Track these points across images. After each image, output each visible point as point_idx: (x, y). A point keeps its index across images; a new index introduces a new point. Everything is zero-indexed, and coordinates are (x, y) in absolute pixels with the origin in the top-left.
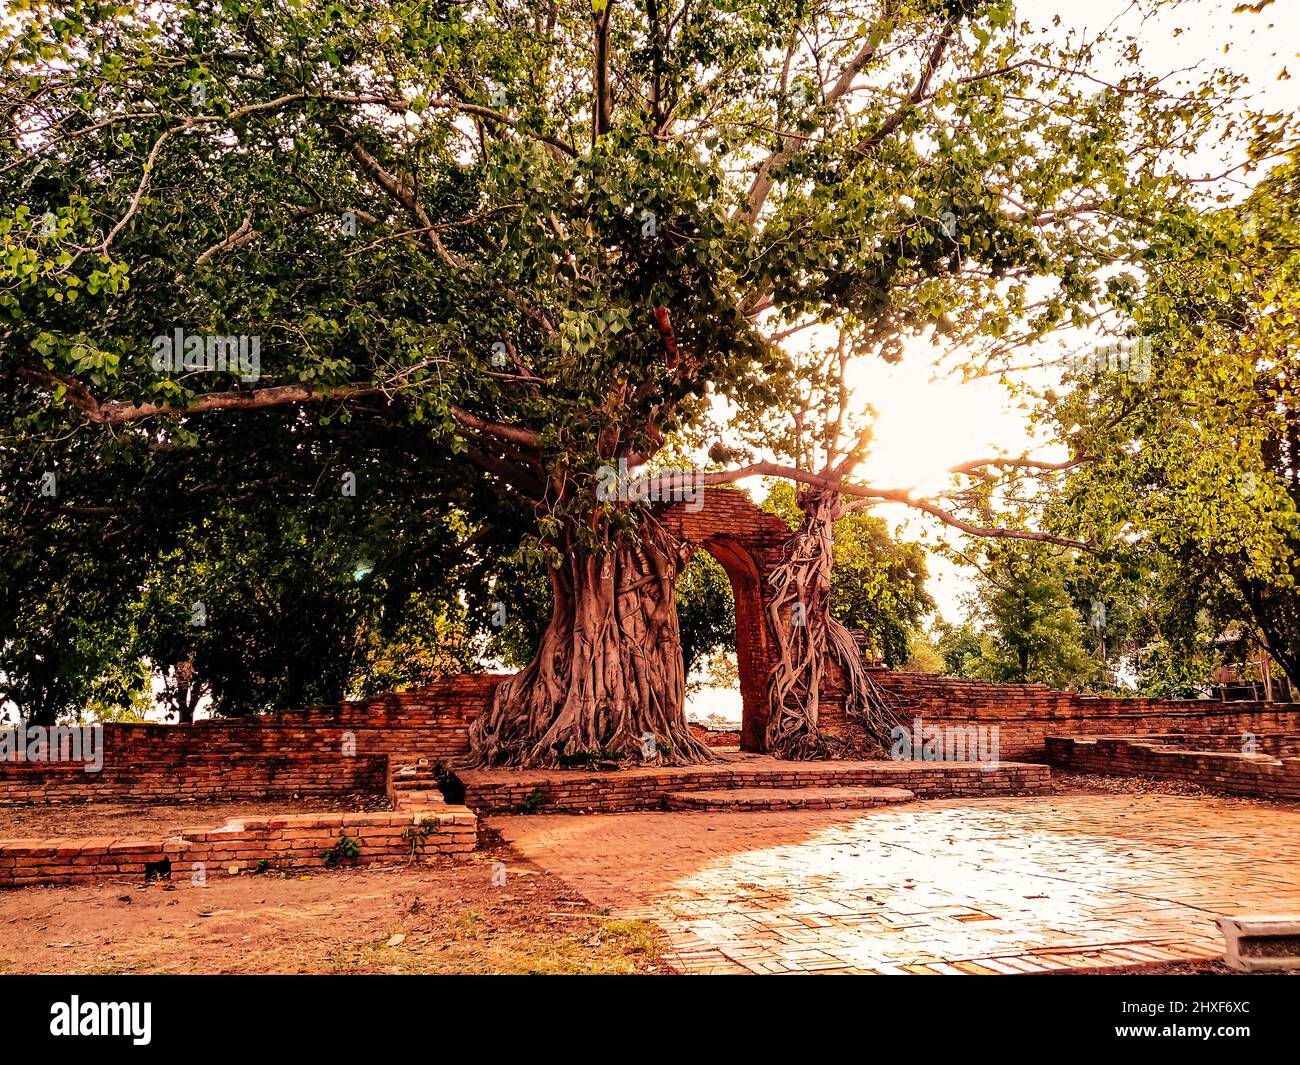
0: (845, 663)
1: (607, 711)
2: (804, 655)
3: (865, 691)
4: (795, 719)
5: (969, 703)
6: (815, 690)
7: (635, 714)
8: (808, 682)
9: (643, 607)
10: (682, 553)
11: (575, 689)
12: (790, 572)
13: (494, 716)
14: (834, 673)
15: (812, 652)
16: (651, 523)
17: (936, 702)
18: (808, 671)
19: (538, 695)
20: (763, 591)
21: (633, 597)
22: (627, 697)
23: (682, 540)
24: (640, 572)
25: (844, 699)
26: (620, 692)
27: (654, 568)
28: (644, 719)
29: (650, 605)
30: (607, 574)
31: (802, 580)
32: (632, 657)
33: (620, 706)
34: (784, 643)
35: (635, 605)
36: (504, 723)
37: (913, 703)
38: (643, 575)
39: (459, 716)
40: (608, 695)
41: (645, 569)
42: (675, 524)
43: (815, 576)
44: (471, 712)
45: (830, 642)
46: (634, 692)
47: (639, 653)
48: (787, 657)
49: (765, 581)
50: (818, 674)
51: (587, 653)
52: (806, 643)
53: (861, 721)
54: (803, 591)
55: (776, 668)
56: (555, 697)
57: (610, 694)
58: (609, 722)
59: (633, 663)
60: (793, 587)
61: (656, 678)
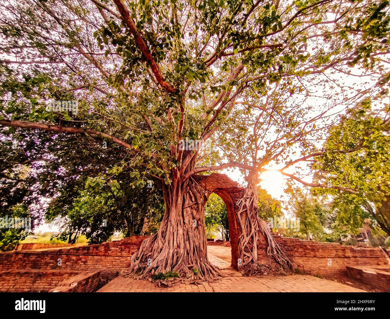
0: (266, 235)
1: (177, 253)
2: (251, 231)
3: (274, 246)
4: (248, 257)
5: (313, 250)
6: (255, 245)
7: (188, 254)
8: (252, 242)
9: (192, 213)
10: (206, 194)
11: (167, 244)
12: (243, 201)
13: (139, 253)
14: (262, 238)
15: (253, 230)
16: (196, 184)
17: (300, 250)
18: (252, 237)
19: (156, 245)
20: (235, 208)
21: (189, 209)
22: (185, 247)
23: (206, 190)
24: (192, 201)
25: (266, 248)
26: (182, 245)
27: (196, 200)
28: (191, 257)
29: (195, 212)
30: (180, 201)
31: (248, 204)
32: (188, 231)
33: (182, 251)
34: (243, 227)
35: (189, 212)
36: (143, 255)
37: (292, 250)
38: (192, 202)
39: (129, 252)
40: (178, 246)
41: (193, 199)
42: (204, 184)
43: (252, 202)
44: (133, 251)
45: (259, 226)
46: (188, 245)
47: (190, 230)
48: (244, 233)
49: (235, 204)
50: (256, 239)
51: (171, 230)
52: (251, 227)
53: (273, 258)
54: (248, 208)
55: (240, 237)
56: (160, 247)
57: (179, 247)
58: (178, 258)
59: (188, 234)
60: (245, 207)
61: (196, 240)
